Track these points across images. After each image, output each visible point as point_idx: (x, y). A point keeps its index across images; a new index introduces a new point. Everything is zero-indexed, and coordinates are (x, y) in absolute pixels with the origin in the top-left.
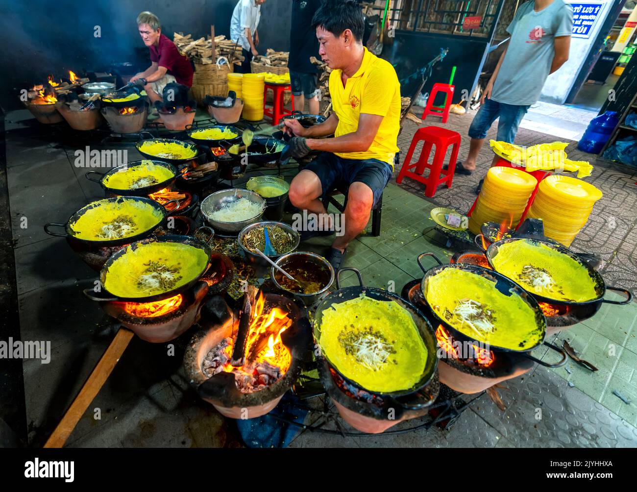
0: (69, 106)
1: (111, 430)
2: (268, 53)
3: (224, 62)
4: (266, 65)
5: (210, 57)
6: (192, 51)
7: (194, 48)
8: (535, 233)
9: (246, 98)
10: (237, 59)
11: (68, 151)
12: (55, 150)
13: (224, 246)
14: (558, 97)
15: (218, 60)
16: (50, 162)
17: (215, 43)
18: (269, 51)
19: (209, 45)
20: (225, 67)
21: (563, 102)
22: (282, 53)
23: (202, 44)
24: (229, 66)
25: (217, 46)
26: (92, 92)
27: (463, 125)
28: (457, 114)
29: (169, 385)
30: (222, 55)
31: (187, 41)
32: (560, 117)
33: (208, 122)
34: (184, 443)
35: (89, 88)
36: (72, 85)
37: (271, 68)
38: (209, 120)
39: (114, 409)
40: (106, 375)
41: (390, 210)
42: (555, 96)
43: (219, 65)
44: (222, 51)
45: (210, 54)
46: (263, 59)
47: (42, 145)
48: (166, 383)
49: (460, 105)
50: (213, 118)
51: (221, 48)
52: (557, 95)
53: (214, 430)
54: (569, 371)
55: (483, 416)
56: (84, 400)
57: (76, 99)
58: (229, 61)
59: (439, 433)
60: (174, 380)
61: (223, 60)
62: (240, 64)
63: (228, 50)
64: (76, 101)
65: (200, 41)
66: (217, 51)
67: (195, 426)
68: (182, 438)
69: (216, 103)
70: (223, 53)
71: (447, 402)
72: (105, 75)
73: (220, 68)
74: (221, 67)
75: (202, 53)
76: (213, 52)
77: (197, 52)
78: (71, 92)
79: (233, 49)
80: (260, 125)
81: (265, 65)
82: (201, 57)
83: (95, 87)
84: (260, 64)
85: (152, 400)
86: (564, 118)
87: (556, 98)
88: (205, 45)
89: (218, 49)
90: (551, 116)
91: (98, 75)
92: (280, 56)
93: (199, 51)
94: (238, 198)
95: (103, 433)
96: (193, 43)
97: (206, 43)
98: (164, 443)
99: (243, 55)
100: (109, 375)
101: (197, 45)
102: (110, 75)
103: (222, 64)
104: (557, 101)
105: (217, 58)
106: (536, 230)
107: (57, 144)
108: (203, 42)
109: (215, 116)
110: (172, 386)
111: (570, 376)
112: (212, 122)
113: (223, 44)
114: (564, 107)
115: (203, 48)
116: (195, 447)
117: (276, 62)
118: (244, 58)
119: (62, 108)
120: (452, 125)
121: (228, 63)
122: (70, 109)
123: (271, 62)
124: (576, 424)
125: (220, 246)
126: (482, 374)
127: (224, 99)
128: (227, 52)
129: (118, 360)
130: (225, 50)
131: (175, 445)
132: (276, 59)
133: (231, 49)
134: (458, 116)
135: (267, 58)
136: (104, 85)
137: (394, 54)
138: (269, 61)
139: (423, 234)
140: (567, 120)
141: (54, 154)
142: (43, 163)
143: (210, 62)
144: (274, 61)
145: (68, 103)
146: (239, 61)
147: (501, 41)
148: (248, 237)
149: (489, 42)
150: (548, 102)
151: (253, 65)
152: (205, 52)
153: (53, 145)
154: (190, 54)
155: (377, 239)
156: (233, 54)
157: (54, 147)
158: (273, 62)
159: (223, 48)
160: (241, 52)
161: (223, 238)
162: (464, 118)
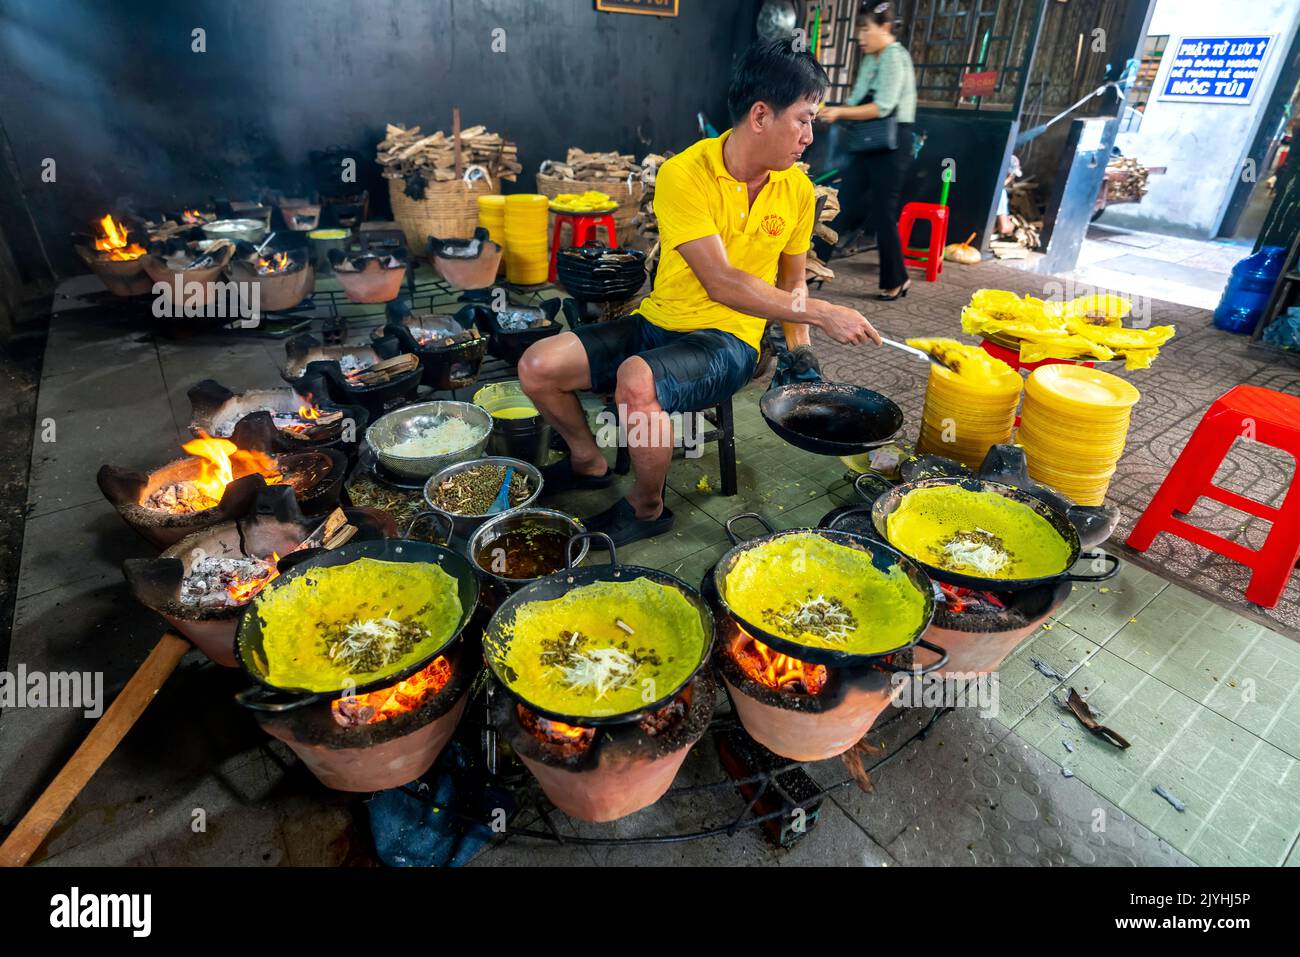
0: (165, 261)
1: (137, 833)
2: (569, 157)
3: (478, 176)
4: (566, 179)
5: (452, 167)
6: (417, 157)
7: (422, 151)
8: (1005, 472)
9: (511, 240)
10: (507, 168)
11: (163, 347)
12: (138, 345)
13: (404, 505)
14: (1199, 225)
15: (468, 172)
16: (124, 366)
17: (462, 141)
18: (572, 152)
19: (452, 144)
20: (482, 184)
21: (1214, 233)
22: (597, 155)
23: (438, 143)
24: (490, 182)
25: (464, 146)
26: (217, 236)
27: (971, 284)
28: (963, 263)
29: (263, 757)
30: (475, 162)
31: (412, 138)
32: (1203, 266)
33: (434, 287)
34: (266, 857)
35: (215, 230)
36: (184, 228)
37: (574, 185)
38: (436, 284)
39: (151, 797)
40: (131, 719)
41: (771, 447)
42: (1192, 222)
43: (469, 181)
44: (476, 154)
45: (452, 162)
46: (559, 167)
47: (115, 337)
48: (257, 753)
49: (970, 245)
50: (444, 281)
51: (473, 149)
52: (1197, 220)
53: (329, 836)
54: (1070, 748)
55: (863, 826)
56: (86, 763)
57: (180, 250)
58: (490, 174)
59: (768, 853)
60: (274, 749)
61: (477, 171)
62: (514, 178)
63: (487, 153)
64: (180, 254)
65: (434, 139)
66: (465, 156)
67: (296, 828)
68: (265, 850)
69: (449, 251)
70: (477, 158)
71: (762, 777)
72: (249, 206)
73: (470, 187)
74: (473, 184)
75: (436, 159)
76: (458, 158)
77: (426, 157)
78: (177, 237)
79: (498, 151)
80: (540, 293)
81: (561, 178)
82: (434, 167)
83: (226, 227)
84: (555, 177)
85: (225, 784)
86: (1210, 267)
87: (1195, 227)
88: (444, 146)
89: (469, 152)
90: (1183, 263)
91: (236, 207)
92: (592, 161)
93: (430, 156)
94: (444, 417)
95: (122, 837)
96: (422, 143)
97: (446, 141)
98: (231, 856)
99: (519, 161)
100: (136, 718)
101: (427, 146)
102: (260, 205)
103: (474, 179)
104: (1199, 234)
105: (465, 169)
106: (1006, 467)
107: (143, 335)
108: (440, 139)
109: (446, 277)
110: (267, 758)
111: (1069, 757)
112: (441, 288)
113: (479, 142)
114: (1214, 247)
115: (440, 151)
116: (287, 865)
117: (584, 172)
118: (520, 166)
119: (152, 265)
120: (947, 286)
121: (487, 177)
122: (166, 266)
123: (575, 173)
124: (1058, 844)
125: (397, 504)
126: (798, 705)
127: (465, 244)
128: (484, 156)
129: (156, 692)
130: (481, 152)
131: (250, 861)
132: (584, 168)
133: (492, 151)
134: (964, 267)
135: (567, 167)
136: (245, 224)
137: (831, 151)
138: (570, 172)
139: (829, 492)
140: (1218, 270)
141: (135, 352)
142: (110, 369)
143: (451, 175)
144: (580, 170)
145: (165, 257)
146: (509, 173)
147: (1053, 117)
148: (448, 486)
149: (1015, 119)
150: (1178, 236)
151: (540, 180)
152: (443, 158)
153: (136, 336)
154: (413, 162)
155: (731, 501)
156: (497, 161)
157: (136, 341)
158: (579, 173)
159: (478, 149)
160: (514, 157)
161: (405, 491)
162: (975, 272)
